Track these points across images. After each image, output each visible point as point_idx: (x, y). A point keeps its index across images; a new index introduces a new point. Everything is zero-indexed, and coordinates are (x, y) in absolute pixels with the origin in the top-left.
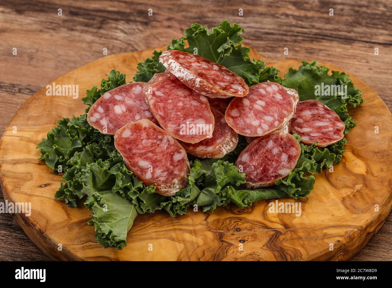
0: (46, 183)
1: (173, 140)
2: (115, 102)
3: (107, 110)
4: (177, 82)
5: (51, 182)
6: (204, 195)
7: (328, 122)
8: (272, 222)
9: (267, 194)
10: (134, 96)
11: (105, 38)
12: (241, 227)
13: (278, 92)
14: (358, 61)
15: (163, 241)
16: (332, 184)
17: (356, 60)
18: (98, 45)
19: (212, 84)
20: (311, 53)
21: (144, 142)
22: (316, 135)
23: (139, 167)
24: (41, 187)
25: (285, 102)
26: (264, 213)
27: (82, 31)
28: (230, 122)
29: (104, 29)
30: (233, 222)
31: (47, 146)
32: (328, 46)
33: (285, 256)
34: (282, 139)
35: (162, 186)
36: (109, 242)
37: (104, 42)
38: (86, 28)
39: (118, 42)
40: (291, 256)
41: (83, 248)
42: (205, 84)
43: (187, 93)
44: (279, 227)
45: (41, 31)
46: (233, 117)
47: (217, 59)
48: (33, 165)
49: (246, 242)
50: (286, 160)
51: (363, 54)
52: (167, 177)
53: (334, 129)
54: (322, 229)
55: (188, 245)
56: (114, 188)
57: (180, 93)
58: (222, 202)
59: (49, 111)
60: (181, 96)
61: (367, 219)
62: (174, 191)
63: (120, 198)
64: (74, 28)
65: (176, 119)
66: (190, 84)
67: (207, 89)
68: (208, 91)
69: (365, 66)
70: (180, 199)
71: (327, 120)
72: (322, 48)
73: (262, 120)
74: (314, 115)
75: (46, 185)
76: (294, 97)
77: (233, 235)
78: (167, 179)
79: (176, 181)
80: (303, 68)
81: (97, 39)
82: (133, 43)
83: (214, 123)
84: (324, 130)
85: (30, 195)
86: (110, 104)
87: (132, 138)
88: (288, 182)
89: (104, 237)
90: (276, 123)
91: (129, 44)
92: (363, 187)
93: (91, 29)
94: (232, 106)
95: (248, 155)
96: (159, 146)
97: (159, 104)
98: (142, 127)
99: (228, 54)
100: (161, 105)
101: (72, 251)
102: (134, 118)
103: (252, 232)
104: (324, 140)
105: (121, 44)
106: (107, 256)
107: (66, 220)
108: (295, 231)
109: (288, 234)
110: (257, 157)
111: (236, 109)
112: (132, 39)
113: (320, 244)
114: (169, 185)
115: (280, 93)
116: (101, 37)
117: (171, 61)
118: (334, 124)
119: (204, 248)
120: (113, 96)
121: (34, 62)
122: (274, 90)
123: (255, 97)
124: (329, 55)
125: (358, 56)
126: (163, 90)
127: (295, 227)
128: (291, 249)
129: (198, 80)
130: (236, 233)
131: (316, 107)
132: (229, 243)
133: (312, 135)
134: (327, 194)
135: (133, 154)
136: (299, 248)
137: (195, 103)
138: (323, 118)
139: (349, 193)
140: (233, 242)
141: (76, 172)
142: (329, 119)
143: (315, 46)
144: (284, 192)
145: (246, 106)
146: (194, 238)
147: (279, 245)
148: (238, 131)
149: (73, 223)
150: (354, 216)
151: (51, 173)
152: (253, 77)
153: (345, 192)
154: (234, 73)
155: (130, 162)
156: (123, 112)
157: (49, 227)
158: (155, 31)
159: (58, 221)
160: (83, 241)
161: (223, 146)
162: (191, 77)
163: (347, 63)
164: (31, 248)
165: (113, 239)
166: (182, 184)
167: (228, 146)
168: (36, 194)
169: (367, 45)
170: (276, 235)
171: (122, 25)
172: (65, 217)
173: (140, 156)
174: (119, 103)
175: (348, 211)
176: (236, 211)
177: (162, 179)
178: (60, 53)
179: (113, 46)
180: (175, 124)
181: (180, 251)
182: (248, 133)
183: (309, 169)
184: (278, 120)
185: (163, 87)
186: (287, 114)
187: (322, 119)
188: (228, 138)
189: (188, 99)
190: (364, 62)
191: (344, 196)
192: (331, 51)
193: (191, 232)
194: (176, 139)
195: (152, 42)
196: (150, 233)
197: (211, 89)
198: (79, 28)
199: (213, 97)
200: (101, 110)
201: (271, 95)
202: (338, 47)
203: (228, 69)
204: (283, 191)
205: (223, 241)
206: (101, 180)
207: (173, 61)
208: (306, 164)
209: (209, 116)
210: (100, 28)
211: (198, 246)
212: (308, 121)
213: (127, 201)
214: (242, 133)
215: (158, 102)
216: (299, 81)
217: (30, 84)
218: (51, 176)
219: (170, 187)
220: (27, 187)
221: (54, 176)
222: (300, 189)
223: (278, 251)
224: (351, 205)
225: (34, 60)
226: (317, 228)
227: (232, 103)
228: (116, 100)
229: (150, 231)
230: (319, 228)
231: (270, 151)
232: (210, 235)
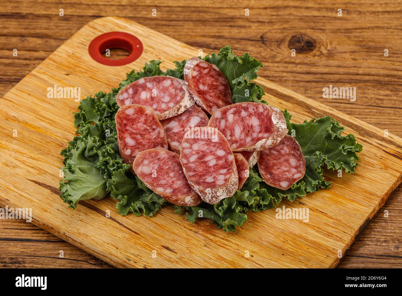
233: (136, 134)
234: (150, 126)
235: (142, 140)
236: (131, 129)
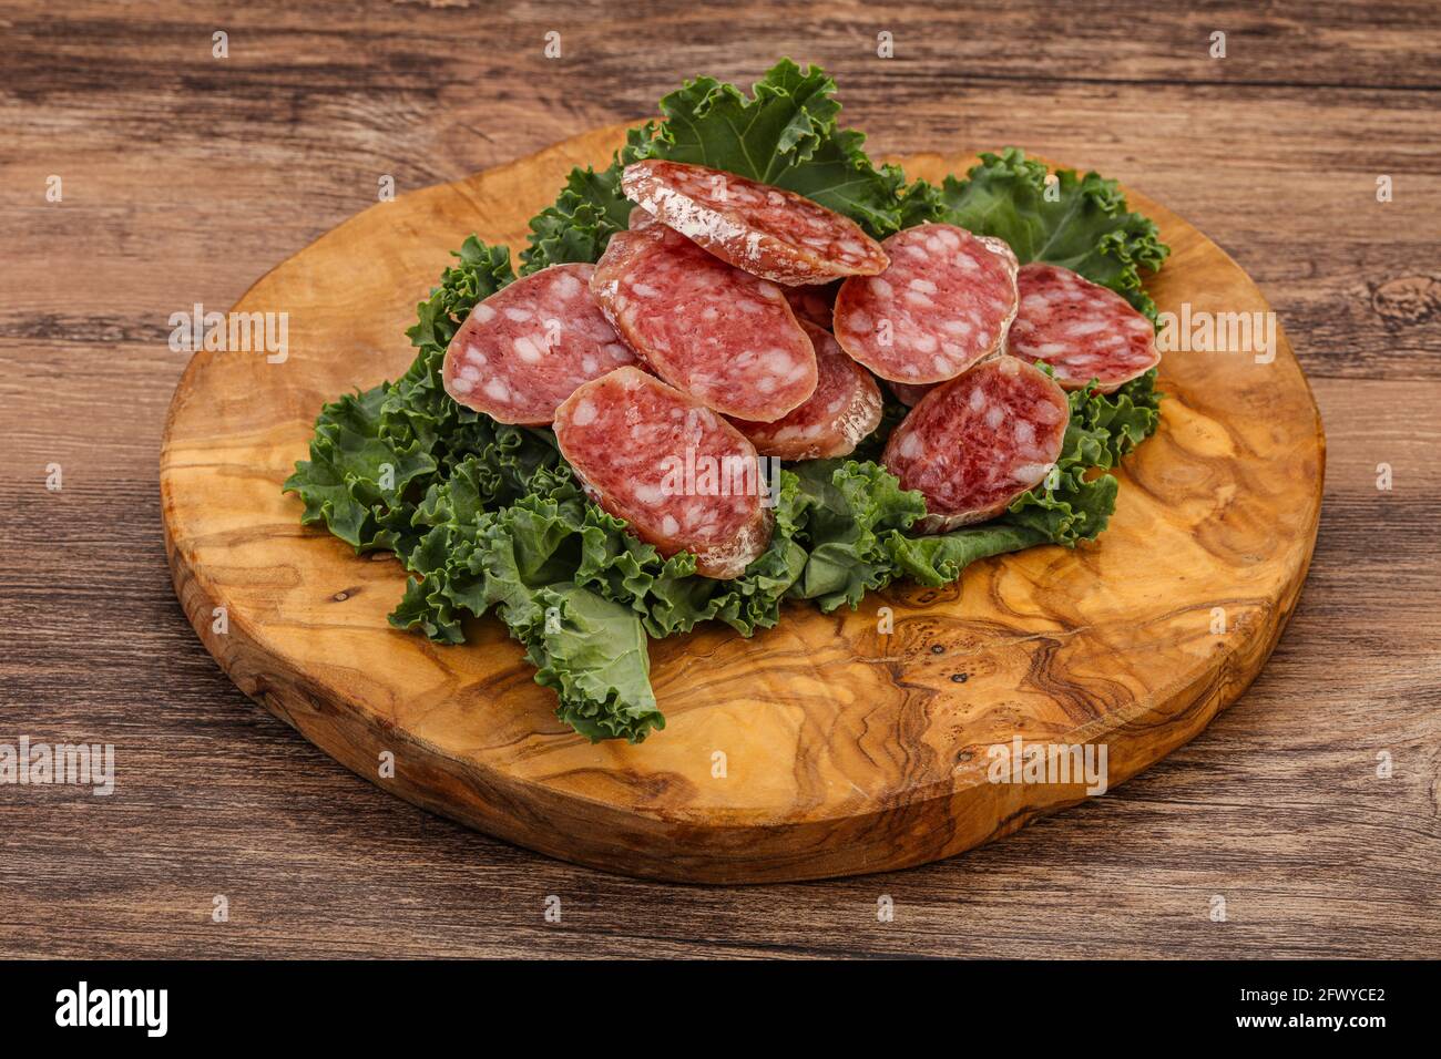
0: (346, 588)
1: (713, 419)
2: (513, 330)
3: (496, 356)
4: (685, 252)
5: (359, 583)
6: (822, 566)
7: (1102, 321)
8: (1022, 616)
9: (990, 542)
10: (561, 307)
11: (324, 149)
12: (942, 642)
13: (961, 250)
14: (1089, 141)
15: (739, 706)
16: (1153, 495)
17: (1081, 138)
18: (310, 174)
19: (794, 247)
20: (948, 131)
21: (636, 432)
22: (1083, 360)
23: (640, 505)
24: (335, 599)
25: (988, 275)
26: (992, 596)
27: (245, 137)
28: (855, 350)
29: (310, 123)
30: (915, 630)
31: (313, 481)
32: (988, 106)
33: (1090, 703)
34: (1008, 382)
35: (711, 550)
36: (611, 725)
37: (328, 162)
38: (253, 126)
39: (367, 157)
40: (1107, 700)
41: (523, 754)
42: (776, 247)
43: (720, 280)
44: (1047, 627)
45: (119, 149)
46: (857, 335)
47: (762, 175)
48: (288, 540)
49: (970, 679)
50: (1032, 438)
51: (1095, 118)
52: (719, 525)
53: (1126, 338)
54: (1166, 618)
55: (813, 707)
56: (582, 572)
57: (703, 281)
58: (879, 576)
59: (273, 382)
60: (707, 292)
61: (1276, 576)
62: (740, 563)
63: (598, 601)
64: (216, 129)
65: (710, 358)
66: (732, 253)
67: (782, 262)
68: (787, 267)
69: (1112, 151)
70: (765, 583)
71: (1099, 316)
72: (972, 113)
73: (941, 335)
74: (1058, 305)
75: (349, 594)
76: (1007, 259)
77: (928, 664)
78: (721, 530)
79: (744, 533)
80: (988, 173)
81: (300, 156)
82: (412, 156)
83: (814, 357)
84: (1099, 345)
85: (313, 627)
86: (501, 337)
87: (603, 423)
88: (1049, 502)
89: (593, 712)
90: (983, 338)
91: (403, 161)
92: (1237, 492)
93: (269, 128)
94: (844, 303)
95: (919, 439)
96: (680, 439)
97: (652, 319)
98: (621, 391)
99: (807, 155)
100: (657, 321)
101: (493, 766)
102: (580, 367)
103: (978, 651)
104: (1111, 371)
105: (377, 163)
106: (598, 766)
107: (444, 684)
108: (1093, 634)
109: (1078, 643)
110: (944, 441)
111: (860, 311)
112: (405, 145)
113: (1175, 660)
114: (728, 545)
115: (967, 254)
116: (310, 147)
117: (660, 192)
118: (1120, 324)
119: (861, 709)
120: (500, 311)
121: (133, 243)
122: (949, 247)
123: (903, 272)
124: (1001, 131)
125: (1084, 127)
126: (652, 278)
127: (1090, 624)
128: (1101, 683)
129: (755, 237)
130: (933, 658)
131: (1055, 284)
132: (925, 689)
133: (1071, 361)
134: (1147, 523)
135: (616, 471)
136: (1121, 678)
137: (748, 307)
138: (1085, 310)
139: (1206, 513)
140: (935, 685)
141: (449, 542)
142: (1102, 311)
143: (950, 108)
144: (1035, 530)
145: (887, 300)
146: (821, 688)
147: (1065, 676)
148: (886, 372)
149: (469, 690)
150: (1241, 572)
151: (349, 558)
152: (882, 214)
153: (1196, 512)
154: (828, 210)
155: (612, 493)
156: (544, 355)
157: (403, 709)
158: (465, 114)
159: (423, 690)
160: (515, 734)
161: (848, 421)
162: (733, 233)
163: (1059, 149)
164: (337, 780)
165: (624, 714)
166: (758, 540)
167: (860, 419)
168: (328, 621)
169: (1100, 90)
170: (1047, 651)
171: (358, 106)
172: (441, 677)
173: (636, 474)
174: (523, 331)
175: (1221, 561)
176: (913, 600)
177: (708, 531)
178: (202, 208)
179: (358, 173)
180: (709, 371)
181: (796, 727)
182: (912, 375)
183: (1097, 457)
184: (984, 330)
185: (651, 269)
186: (1005, 310)
187: (1082, 316)
188: (858, 397)
189: (727, 297)
190: (1106, 143)
191: (1196, 521)
192: (1002, 118)
193: (808, 672)
194: (722, 415)
195: (469, 146)
196: (694, 690)
197: (795, 260)
198: (230, 126)
199: (794, 285)
200: (475, 355)
201: (945, 261)
202: (1019, 106)
203: (807, 200)
204: (1030, 529)
205: (905, 685)
206: (541, 551)
207: (670, 192)
208: (1086, 443)
209: (796, 339)
210: (295, 121)
211: (843, 708)
212: (1048, 325)
213: (615, 608)
214: (898, 375)
215: (646, 314)
216: (985, 214)
217: (150, 311)
218: (353, 566)
219: (731, 552)
220: (295, 604)
221: (360, 565)
222: (1082, 516)
223: (1067, 693)
224: (1223, 544)
225: (133, 238)
226: (1150, 618)
227: (842, 297)
228: (515, 324)
229: (695, 684)
230: (1157, 615)
231: (980, 419)
232: (864, 673)
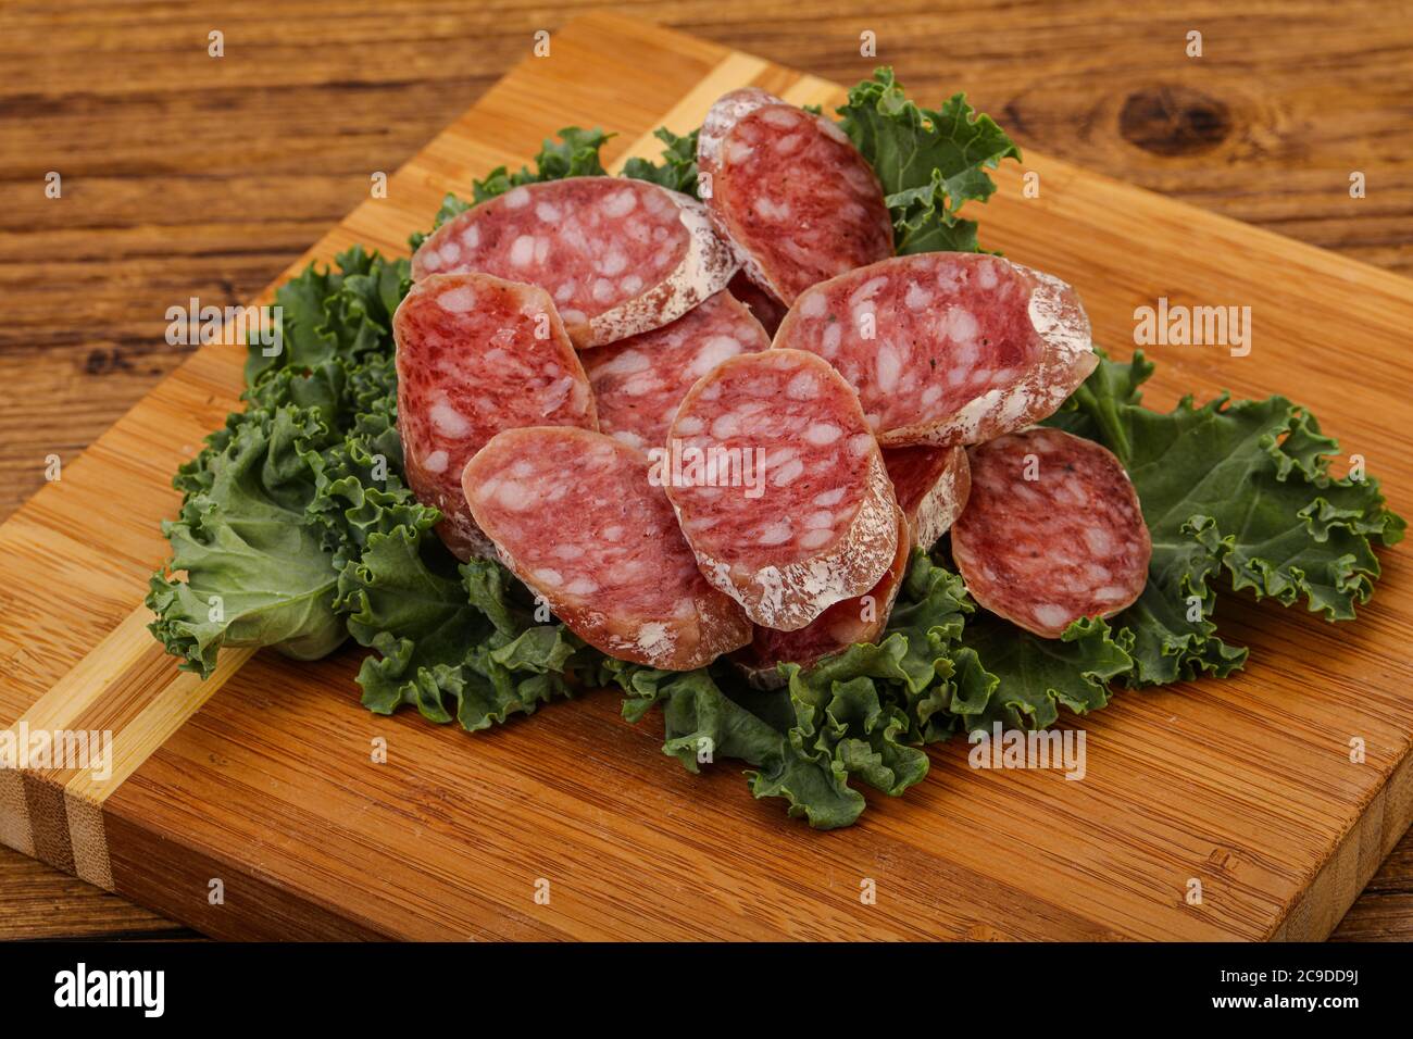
233: (476, 392)
234: (532, 366)
235: (496, 420)
236: (456, 373)
